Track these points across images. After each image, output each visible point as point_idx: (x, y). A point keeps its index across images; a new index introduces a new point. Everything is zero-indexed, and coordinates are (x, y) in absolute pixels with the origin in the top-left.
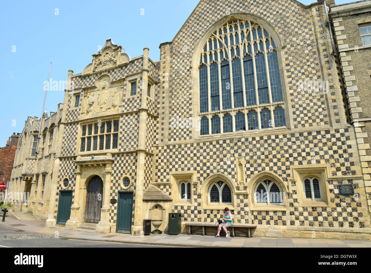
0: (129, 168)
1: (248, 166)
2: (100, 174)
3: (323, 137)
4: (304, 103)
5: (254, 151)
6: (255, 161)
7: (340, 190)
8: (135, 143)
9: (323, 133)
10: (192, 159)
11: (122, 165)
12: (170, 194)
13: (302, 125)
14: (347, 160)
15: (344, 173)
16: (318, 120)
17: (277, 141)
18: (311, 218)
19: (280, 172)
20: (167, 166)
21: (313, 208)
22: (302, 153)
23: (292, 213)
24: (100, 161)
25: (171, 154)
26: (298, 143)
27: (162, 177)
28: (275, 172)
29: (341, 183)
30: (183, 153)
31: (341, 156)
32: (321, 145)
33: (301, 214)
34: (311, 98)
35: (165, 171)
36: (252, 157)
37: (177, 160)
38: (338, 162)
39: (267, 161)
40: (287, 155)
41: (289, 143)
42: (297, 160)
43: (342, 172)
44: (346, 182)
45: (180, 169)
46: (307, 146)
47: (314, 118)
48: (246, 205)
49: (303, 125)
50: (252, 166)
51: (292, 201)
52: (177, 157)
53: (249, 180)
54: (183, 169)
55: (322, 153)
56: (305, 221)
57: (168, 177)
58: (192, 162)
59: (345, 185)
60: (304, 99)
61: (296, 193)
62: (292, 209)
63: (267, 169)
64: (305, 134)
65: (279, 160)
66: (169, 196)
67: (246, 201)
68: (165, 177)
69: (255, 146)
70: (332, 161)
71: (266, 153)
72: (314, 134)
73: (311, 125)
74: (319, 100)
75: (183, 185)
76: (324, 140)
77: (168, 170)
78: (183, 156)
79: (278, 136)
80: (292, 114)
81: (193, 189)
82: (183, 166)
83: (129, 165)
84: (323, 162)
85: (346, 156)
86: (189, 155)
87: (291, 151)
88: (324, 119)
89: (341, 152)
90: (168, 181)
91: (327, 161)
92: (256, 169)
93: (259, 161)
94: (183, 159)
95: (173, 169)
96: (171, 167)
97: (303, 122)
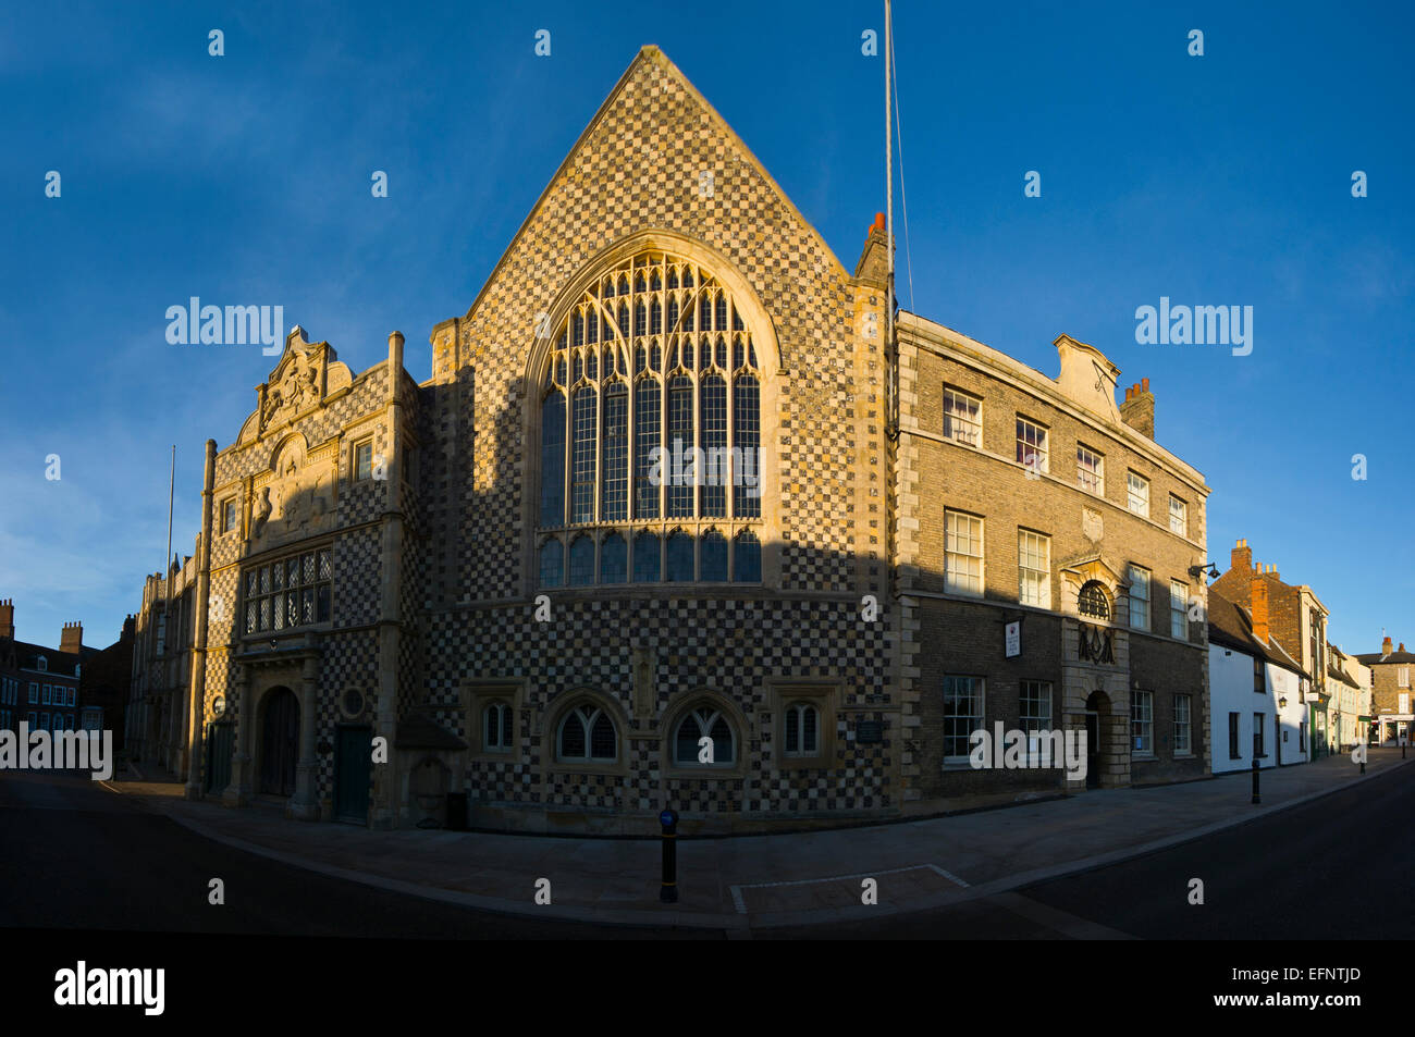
0: (359, 667)
1: (664, 670)
2: (291, 683)
3: (842, 617)
4: (809, 531)
5: (680, 635)
6: (683, 661)
7: (858, 733)
8: (373, 604)
9: (842, 607)
10: (518, 646)
11: (343, 661)
12: (461, 732)
13: (800, 583)
14: (878, 671)
15: (870, 699)
16: (835, 578)
17: (740, 615)
18: (794, 794)
19: (737, 691)
20: (454, 664)
21: (801, 771)
22: (793, 648)
23: (756, 784)
24: (291, 652)
25: (464, 633)
26: (787, 624)
27: (441, 691)
28: (728, 690)
29: (862, 717)
30: (495, 630)
31: (869, 662)
32: (833, 634)
33: (776, 785)
34: (827, 522)
35: (448, 676)
36: (674, 650)
37: (479, 648)
38: (863, 675)
39: (711, 661)
40: (758, 652)
41: (767, 624)
42: (780, 664)
43: (867, 697)
44: (870, 717)
45: (486, 672)
46: (806, 633)
47: (827, 570)
48: (654, 766)
49: (803, 585)
50: (673, 671)
51: (757, 756)
52: (479, 640)
53: (663, 705)
54: (494, 673)
55: (833, 653)
56: (782, 800)
57: (455, 691)
58: (518, 654)
59: (867, 723)
60: (812, 521)
61: (769, 740)
62: (757, 775)
63: (711, 681)
64: (805, 606)
65: (739, 662)
66: (460, 738)
67: (653, 755)
68: (448, 691)
69: (684, 622)
70: (851, 671)
71: (711, 643)
72: (824, 608)
73: (819, 586)
74: (843, 531)
75: (493, 712)
76: (842, 625)
77: (456, 675)
78: (495, 638)
79: (743, 603)
80: (780, 554)
81: (518, 723)
82: (494, 664)
83: (360, 660)
84: (833, 671)
85: (878, 663)
86: (510, 637)
87: (768, 643)
88: (849, 577)
89: (869, 653)
90: (456, 699)
91: (842, 670)
92: (682, 680)
93: (692, 662)
94: (494, 647)
95: (469, 671)
96: (463, 666)
97: (803, 577)
